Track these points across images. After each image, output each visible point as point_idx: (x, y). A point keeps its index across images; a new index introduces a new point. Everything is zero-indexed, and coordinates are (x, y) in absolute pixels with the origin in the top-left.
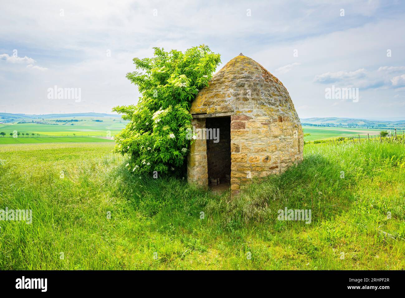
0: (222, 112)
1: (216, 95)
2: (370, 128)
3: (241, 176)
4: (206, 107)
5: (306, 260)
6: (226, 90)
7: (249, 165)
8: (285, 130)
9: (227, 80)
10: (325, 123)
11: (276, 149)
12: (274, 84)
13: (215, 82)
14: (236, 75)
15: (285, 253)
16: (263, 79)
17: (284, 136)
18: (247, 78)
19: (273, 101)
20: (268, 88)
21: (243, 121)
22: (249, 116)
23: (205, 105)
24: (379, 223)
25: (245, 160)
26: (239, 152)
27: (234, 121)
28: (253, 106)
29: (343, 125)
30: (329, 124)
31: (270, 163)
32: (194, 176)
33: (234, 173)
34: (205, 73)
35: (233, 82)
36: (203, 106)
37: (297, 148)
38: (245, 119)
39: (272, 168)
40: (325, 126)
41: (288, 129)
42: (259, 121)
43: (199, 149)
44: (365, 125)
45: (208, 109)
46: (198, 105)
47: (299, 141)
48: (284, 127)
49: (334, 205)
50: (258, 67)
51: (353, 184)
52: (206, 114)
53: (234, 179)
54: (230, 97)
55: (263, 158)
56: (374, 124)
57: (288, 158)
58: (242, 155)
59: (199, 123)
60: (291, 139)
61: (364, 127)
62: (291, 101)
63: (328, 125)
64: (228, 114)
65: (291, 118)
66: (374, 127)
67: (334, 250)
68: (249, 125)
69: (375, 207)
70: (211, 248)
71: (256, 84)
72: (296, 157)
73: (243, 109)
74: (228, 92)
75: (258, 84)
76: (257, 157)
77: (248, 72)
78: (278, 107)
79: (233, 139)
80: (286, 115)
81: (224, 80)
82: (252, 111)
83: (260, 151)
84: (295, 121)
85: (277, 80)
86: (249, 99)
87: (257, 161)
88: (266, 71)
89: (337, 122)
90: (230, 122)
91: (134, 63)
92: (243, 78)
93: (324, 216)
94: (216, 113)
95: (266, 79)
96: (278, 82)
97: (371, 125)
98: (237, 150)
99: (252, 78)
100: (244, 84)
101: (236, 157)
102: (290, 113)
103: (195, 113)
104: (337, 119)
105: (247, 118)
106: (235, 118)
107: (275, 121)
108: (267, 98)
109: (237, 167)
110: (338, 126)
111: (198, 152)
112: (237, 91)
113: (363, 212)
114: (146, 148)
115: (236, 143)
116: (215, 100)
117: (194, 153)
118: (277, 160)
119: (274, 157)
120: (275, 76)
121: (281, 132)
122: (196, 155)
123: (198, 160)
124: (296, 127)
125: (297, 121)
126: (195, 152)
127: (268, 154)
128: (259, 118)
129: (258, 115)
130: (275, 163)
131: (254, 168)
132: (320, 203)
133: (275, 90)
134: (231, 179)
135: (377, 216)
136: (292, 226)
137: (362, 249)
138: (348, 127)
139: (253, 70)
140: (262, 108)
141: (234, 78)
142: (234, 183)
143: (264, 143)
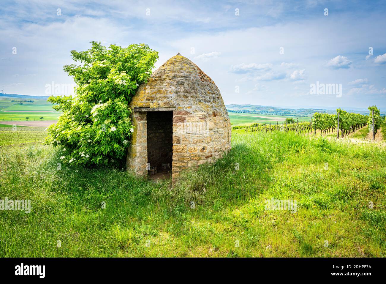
0: (165, 108)
1: (159, 91)
2: (278, 115)
3: (181, 165)
4: (149, 102)
5: (241, 231)
6: (167, 87)
7: (189, 155)
8: (218, 123)
9: (168, 78)
10: (242, 109)
11: (211, 140)
12: (209, 83)
13: (157, 79)
14: (176, 74)
15: (225, 227)
16: (199, 78)
17: (217, 129)
18: (186, 77)
19: (208, 99)
20: (204, 87)
21: (184, 116)
22: (189, 111)
23: (147, 100)
24: (289, 197)
25: (185, 150)
26: (180, 143)
27: (176, 116)
28: (192, 102)
29: (257, 112)
30: (245, 110)
31: (206, 153)
32: (135, 166)
33: (176, 163)
34: (147, 70)
35: (174, 80)
36: (146, 100)
37: (227, 138)
38: (185, 115)
39: (207, 157)
40: (242, 112)
41: (220, 122)
42: (198, 116)
43: (140, 141)
44: (274, 112)
45: (151, 104)
46: (141, 100)
47: (228, 132)
48: (218, 121)
49: (257, 186)
50: (195, 67)
51: (270, 168)
52: (149, 108)
53: (175, 168)
54: (171, 94)
55: (200, 148)
56: (281, 111)
57: (220, 148)
58: (183, 146)
59: (141, 115)
60: (222, 131)
61: (273, 114)
62: (222, 97)
63: (244, 112)
64: (171, 109)
65: (222, 113)
66: (281, 114)
67: (260, 221)
68: (189, 119)
69: (286, 185)
70: (161, 231)
71: (194, 83)
72: (226, 146)
73: (184, 106)
74: (170, 89)
75: (196, 83)
76: (195, 147)
77: (186, 72)
78: (212, 103)
79: (175, 132)
80: (218, 110)
81: (166, 77)
82: (191, 107)
83: (198, 142)
84: (225, 116)
85: (210, 79)
86: (188, 97)
87: (195, 151)
88: (201, 71)
89: (252, 109)
90: (172, 116)
91: (72, 55)
92: (183, 77)
93: (251, 195)
94: (158, 107)
95: (201, 79)
96: (211, 81)
97: (279, 112)
98: (178, 141)
99: (190, 78)
100: (184, 82)
101: (178, 148)
102: (221, 109)
103: (137, 107)
104: (252, 106)
105: (187, 113)
106: (176, 113)
107: (210, 116)
108: (203, 95)
109: (178, 157)
110: (252, 113)
111: (139, 144)
112: (178, 89)
113: (278, 190)
114: (87, 140)
115: (177, 136)
116: (158, 96)
117: (135, 145)
118: (211, 149)
119: (209, 147)
120: (208, 75)
121: (215, 125)
122: (137, 146)
123: (140, 151)
124: (226, 120)
125: (227, 115)
126: (137, 143)
127: (205, 145)
128: (197, 113)
129: (196, 111)
130: (210, 152)
131: (193, 157)
132: (247, 185)
133: (210, 88)
134: (173, 169)
135: (287, 192)
136: (227, 205)
137: (279, 217)
138: (260, 113)
139: (191, 70)
140: (200, 105)
141: (174, 77)
142: (175, 172)
143: (202, 135)
